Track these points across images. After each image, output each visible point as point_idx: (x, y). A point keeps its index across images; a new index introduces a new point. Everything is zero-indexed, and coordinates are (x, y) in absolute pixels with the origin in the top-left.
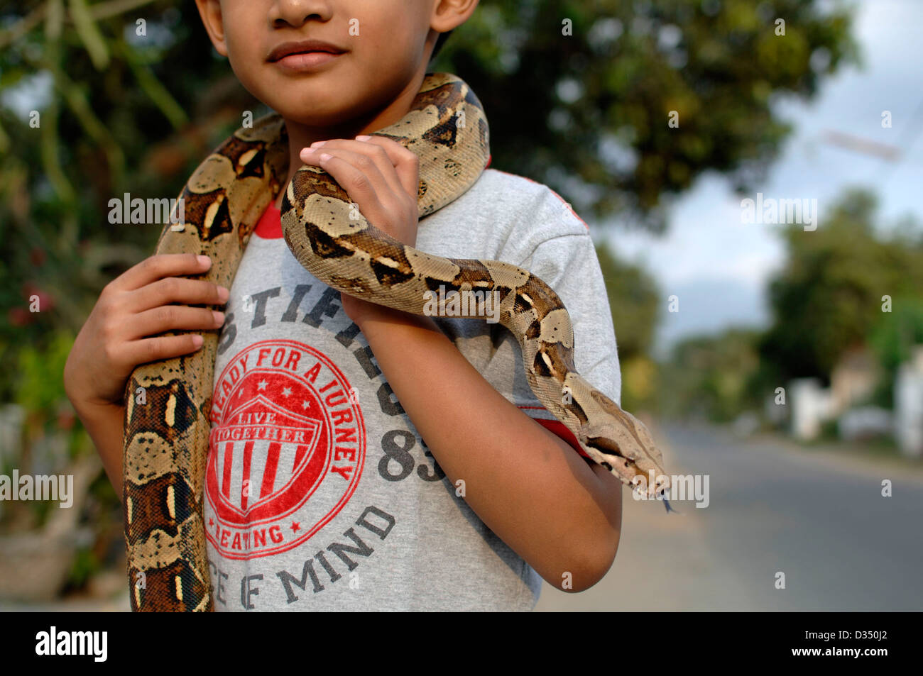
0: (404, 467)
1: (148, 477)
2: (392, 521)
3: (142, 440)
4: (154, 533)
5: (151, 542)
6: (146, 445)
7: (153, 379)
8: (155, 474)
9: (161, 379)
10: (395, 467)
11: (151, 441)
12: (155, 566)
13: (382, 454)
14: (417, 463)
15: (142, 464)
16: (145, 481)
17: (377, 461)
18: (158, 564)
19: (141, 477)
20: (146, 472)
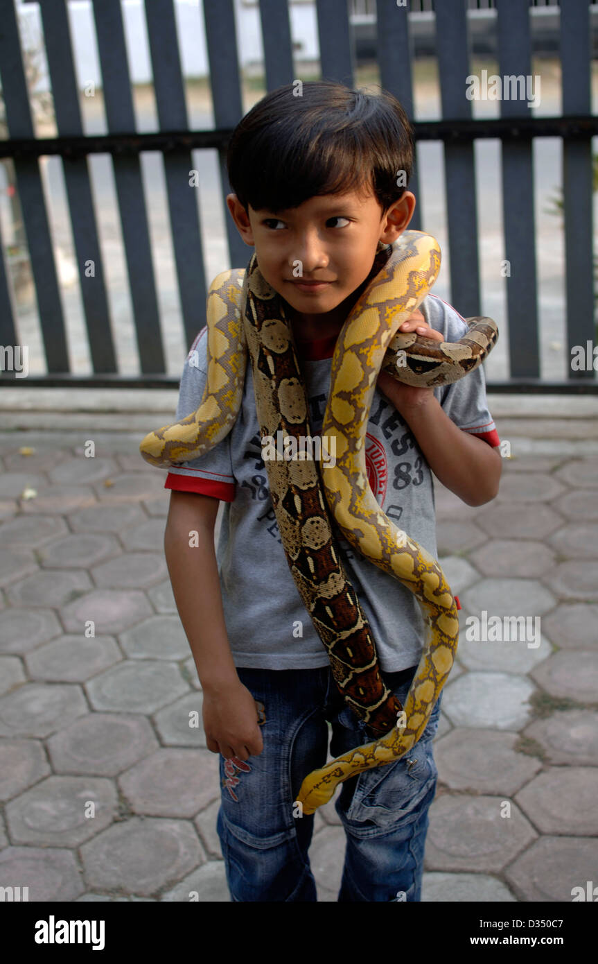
0: (406, 482)
1: (321, 544)
2: (400, 509)
3: (312, 522)
4: (331, 576)
5: (330, 581)
6: (315, 525)
7: (308, 484)
8: (324, 542)
9: (312, 483)
10: (401, 483)
11: (318, 522)
12: (337, 594)
13: (395, 477)
14: (413, 478)
15: (316, 537)
16: (319, 547)
17: (392, 481)
18: (338, 591)
19: (316, 545)
20: (319, 541)
